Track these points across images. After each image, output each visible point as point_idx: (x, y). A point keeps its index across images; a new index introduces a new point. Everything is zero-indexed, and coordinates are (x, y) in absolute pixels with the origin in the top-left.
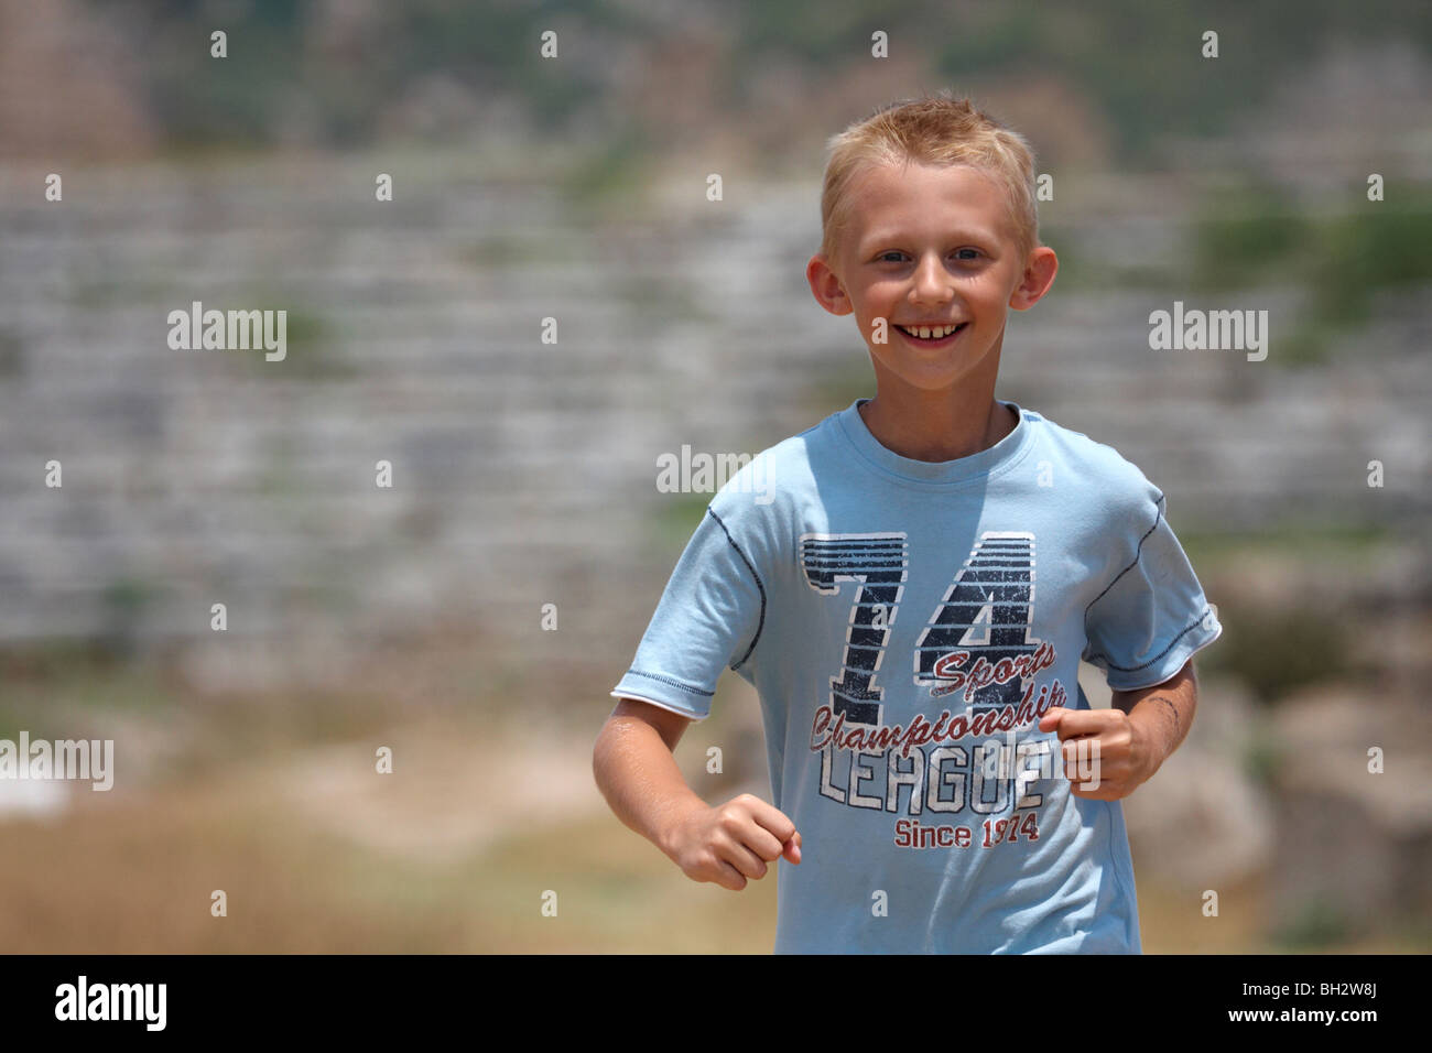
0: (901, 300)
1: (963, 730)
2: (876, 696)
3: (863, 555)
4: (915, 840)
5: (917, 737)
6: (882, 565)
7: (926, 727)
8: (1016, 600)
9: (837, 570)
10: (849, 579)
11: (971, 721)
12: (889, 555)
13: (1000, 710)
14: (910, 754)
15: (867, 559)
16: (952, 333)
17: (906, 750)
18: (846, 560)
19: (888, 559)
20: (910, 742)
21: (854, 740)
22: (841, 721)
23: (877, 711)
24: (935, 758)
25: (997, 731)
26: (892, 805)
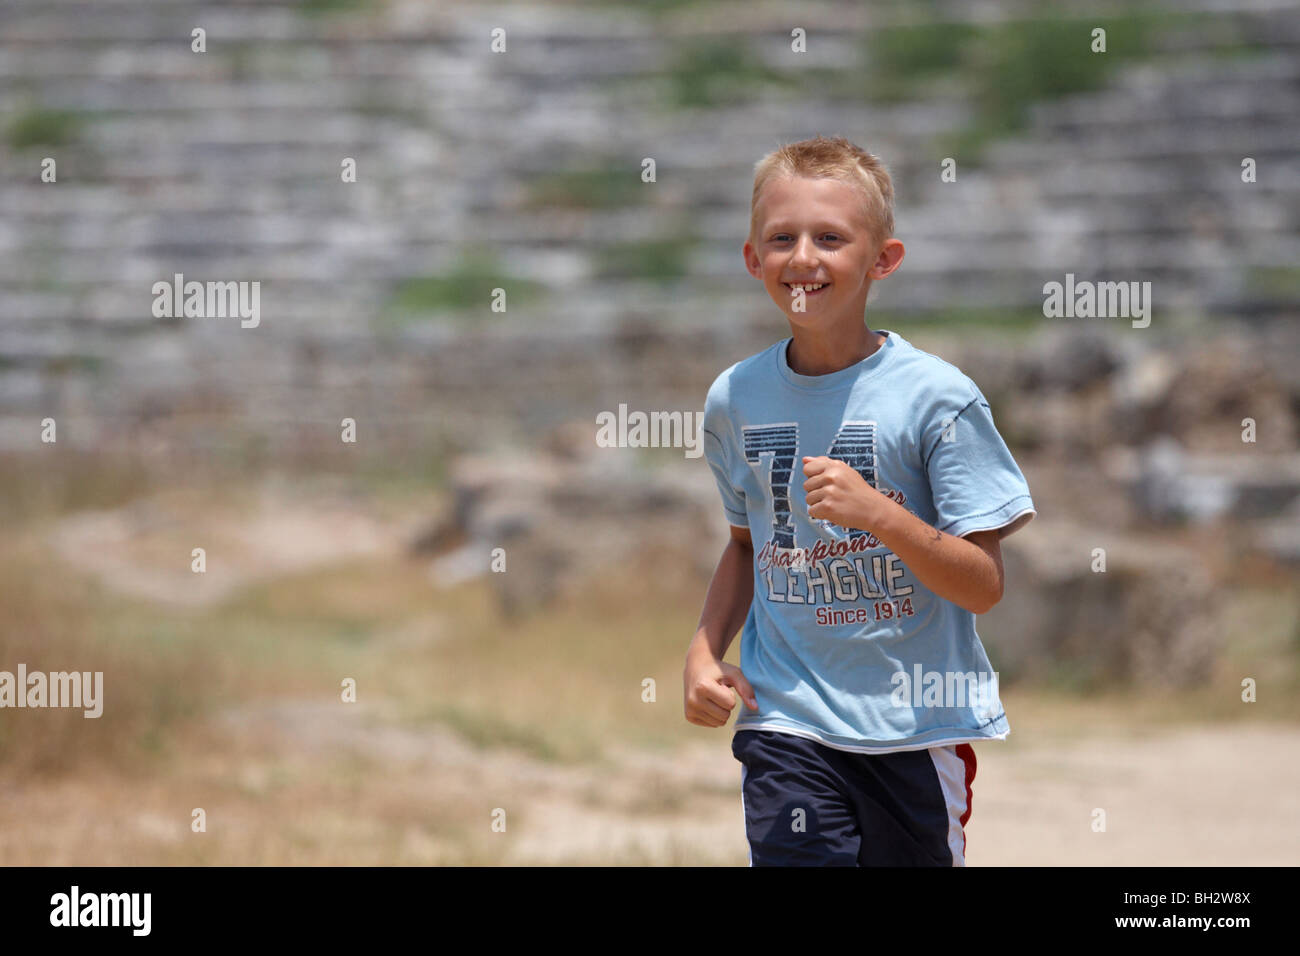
0: (785, 266)
1: (846, 550)
2: (791, 530)
3: (773, 438)
4: (830, 620)
5: (819, 554)
6: (784, 444)
7: (824, 547)
8: (864, 466)
9: (760, 448)
10: (765, 454)
11: (849, 544)
12: (788, 438)
13: (868, 534)
14: (817, 566)
15: (775, 440)
16: (819, 289)
17: (814, 563)
18: (764, 442)
19: (788, 440)
20: (815, 558)
21: (783, 560)
22: (775, 549)
23: (792, 540)
24: (833, 567)
25: (868, 548)
26: (811, 599)
